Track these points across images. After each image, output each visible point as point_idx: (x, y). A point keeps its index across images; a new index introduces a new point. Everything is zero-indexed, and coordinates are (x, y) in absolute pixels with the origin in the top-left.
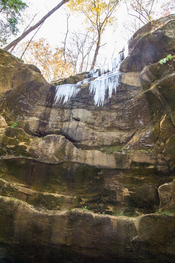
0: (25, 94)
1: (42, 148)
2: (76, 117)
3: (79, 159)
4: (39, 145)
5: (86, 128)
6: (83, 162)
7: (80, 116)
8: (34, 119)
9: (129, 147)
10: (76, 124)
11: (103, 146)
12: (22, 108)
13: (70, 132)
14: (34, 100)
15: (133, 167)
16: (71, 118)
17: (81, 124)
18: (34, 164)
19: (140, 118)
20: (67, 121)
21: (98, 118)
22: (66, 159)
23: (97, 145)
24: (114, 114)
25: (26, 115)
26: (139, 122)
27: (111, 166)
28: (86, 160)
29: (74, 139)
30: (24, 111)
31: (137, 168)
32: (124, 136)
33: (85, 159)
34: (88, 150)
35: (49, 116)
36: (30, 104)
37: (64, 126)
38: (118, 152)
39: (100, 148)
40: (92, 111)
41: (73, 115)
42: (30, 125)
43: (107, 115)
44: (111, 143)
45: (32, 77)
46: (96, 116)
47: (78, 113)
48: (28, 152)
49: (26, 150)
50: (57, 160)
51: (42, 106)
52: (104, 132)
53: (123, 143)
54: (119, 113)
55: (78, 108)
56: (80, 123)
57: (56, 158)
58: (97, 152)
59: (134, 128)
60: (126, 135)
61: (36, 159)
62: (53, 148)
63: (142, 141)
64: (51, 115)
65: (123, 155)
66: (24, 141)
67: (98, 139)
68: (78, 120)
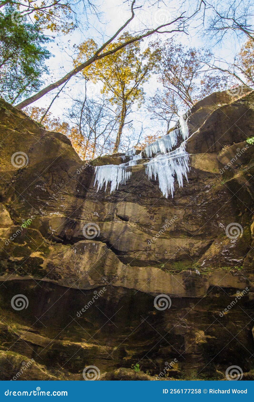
0: (46, 176)
1: (70, 262)
2: (123, 214)
3: (126, 281)
4: (65, 257)
5: (138, 231)
6: (131, 286)
7: (129, 213)
8: (57, 216)
9: (204, 263)
10: (124, 225)
11: (163, 260)
12: (38, 197)
13: (113, 236)
14: (59, 186)
15: (211, 295)
16: (115, 215)
17: (131, 225)
18: (51, 289)
19: (219, 219)
20: (109, 220)
21: (155, 216)
22: (105, 281)
23: (153, 259)
24: (181, 212)
25: (44, 209)
26: (217, 224)
27: (177, 293)
28: (138, 283)
29: (118, 249)
30: (42, 203)
31: (217, 296)
32: (196, 245)
33: (136, 281)
34: (140, 267)
35: (80, 211)
36: (52, 192)
37: (104, 228)
38: (189, 271)
39: (159, 263)
40: (146, 206)
41: (117, 211)
42: (49, 225)
43: (170, 213)
44: (176, 257)
45: (61, 150)
46: (153, 214)
47: (125, 209)
48: (44, 269)
49: (42, 265)
50: (92, 283)
51: (70, 195)
52: (164, 238)
53: (194, 256)
54: (187, 211)
55: (125, 200)
56: (129, 224)
57: (90, 279)
58: (155, 270)
59: (210, 234)
60: (199, 244)
61: (57, 281)
62: (87, 263)
63: (224, 253)
64: (84, 210)
65: (197, 275)
66: (39, 251)
67: (157, 250)
68: (125, 219)
